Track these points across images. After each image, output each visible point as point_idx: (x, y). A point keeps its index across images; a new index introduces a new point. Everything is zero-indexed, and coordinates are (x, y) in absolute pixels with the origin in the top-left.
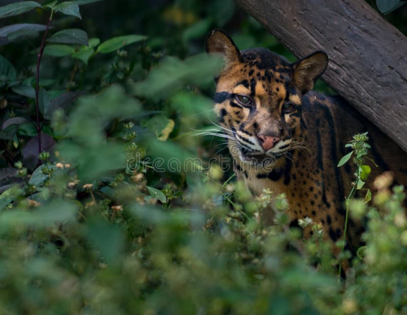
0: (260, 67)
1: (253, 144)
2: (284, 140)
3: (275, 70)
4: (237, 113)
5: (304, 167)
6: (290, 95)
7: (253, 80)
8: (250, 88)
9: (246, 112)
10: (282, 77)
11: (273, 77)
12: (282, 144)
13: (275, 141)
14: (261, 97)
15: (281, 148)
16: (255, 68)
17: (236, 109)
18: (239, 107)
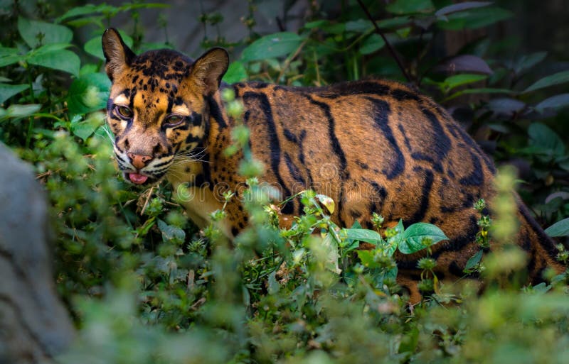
0: (146, 73)
1: (124, 161)
2: (160, 158)
3: (162, 77)
4: (114, 125)
5: (224, 170)
6: (174, 105)
7: (134, 89)
8: (129, 98)
9: (124, 124)
10: (168, 86)
11: (157, 85)
12: (157, 162)
13: (144, 161)
14: (139, 110)
15: (155, 166)
16: (140, 74)
17: (115, 121)
18: (117, 119)
